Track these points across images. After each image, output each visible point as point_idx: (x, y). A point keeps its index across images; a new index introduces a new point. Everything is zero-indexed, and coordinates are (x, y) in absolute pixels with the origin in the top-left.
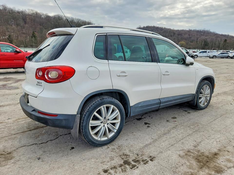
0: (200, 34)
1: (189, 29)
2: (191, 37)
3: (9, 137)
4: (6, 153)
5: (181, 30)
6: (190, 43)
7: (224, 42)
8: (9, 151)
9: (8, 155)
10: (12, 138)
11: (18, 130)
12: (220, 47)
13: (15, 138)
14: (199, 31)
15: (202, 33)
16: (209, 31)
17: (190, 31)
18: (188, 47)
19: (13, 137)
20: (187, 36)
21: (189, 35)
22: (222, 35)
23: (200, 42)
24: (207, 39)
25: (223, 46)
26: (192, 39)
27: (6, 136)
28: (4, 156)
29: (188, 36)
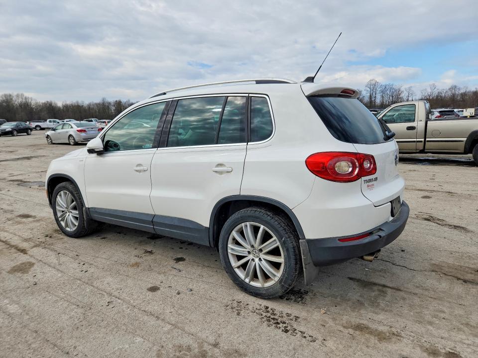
3: (426, 293)
4: (439, 273)
8: (434, 273)
9: (437, 270)
10: (423, 289)
11: (404, 299)
13: (417, 287)
19: (420, 290)
27: (432, 299)
28: (443, 271)
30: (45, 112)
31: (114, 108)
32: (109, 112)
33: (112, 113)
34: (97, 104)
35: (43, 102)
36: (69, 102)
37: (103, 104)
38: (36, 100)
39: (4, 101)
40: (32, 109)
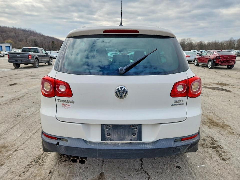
0: (27, 33)
1: (13, 27)
2: (18, 36)
5: (3, 27)
6: (18, 42)
7: (52, 43)
12: (50, 48)
14: (24, 30)
15: (29, 33)
16: (35, 31)
17: (14, 29)
18: (18, 46)
20: (12, 34)
21: (15, 33)
22: (48, 37)
23: (30, 42)
24: (36, 39)
25: (52, 48)
26: (20, 38)
29: (15, 35)
30: (198, 47)
31: (237, 43)
32: (233, 46)
33: (235, 46)
34: (226, 42)
35: (199, 41)
36: (210, 41)
37: (231, 41)
38: (195, 41)
39: (182, 42)
40: (193, 45)
